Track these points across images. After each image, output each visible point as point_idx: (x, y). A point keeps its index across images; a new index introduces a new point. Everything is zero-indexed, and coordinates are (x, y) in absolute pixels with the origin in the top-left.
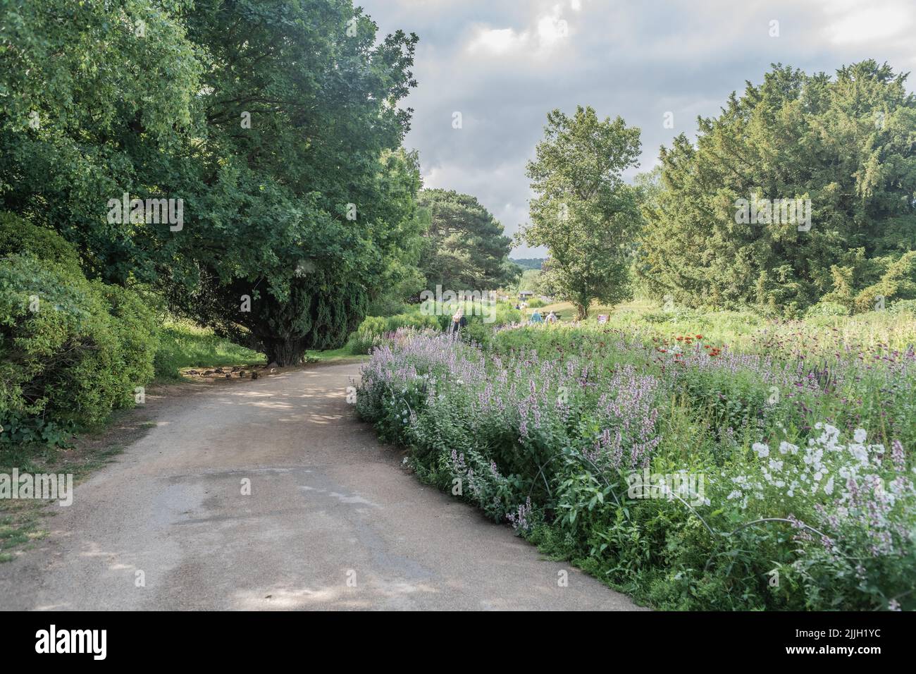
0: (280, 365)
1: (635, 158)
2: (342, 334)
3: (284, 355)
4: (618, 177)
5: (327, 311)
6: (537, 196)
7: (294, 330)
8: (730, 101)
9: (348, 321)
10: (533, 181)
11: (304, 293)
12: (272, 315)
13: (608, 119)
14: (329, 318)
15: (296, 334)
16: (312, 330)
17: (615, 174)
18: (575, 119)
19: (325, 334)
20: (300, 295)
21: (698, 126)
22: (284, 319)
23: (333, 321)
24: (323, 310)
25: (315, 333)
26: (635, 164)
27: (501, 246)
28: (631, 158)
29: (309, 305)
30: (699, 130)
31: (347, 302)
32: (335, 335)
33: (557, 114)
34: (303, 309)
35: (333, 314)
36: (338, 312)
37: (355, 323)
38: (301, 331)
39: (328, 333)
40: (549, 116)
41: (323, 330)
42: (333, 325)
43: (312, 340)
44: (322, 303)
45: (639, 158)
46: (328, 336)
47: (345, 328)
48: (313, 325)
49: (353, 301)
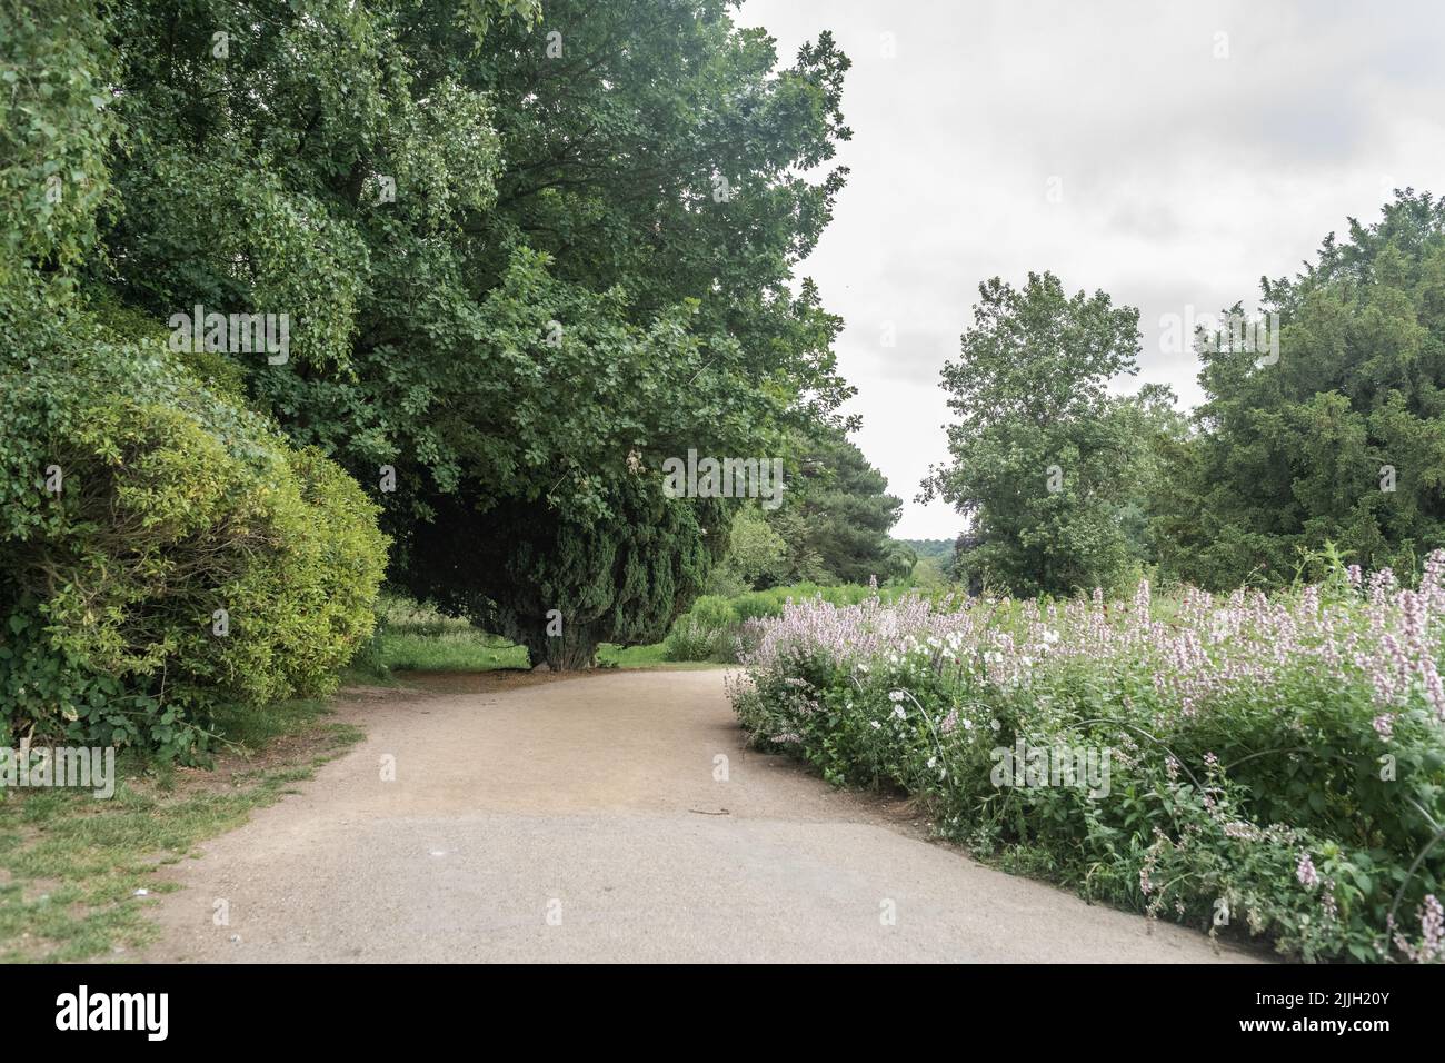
0: (554, 668)
1: (1130, 359)
2: (665, 617)
3: (561, 649)
4: (1102, 390)
5: (642, 573)
6: (959, 421)
7: (583, 604)
8: (1324, 249)
9: (676, 594)
10: (951, 396)
11: (605, 538)
12: (548, 576)
13: (1082, 295)
14: (645, 586)
15: (587, 611)
16: (613, 606)
17: (1096, 385)
18: (1024, 294)
19: (636, 614)
20: (599, 540)
21: (1262, 294)
22: (567, 583)
23: (651, 592)
24: (636, 572)
25: (619, 611)
26: (1131, 368)
27: (884, 509)
28: (1122, 358)
29: (613, 559)
30: (1264, 301)
31: (676, 559)
32: (652, 616)
33: (995, 283)
34: (601, 568)
35: (652, 580)
36: (660, 575)
37: (687, 599)
38: (594, 608)
39: (641, 614)
40: (982, 288)
41: (633, 606)
42: (650, 598)
43: (613, 625)
44: (633, 557)
45: (1138, 358)
46: (640, 619)
47: (670, 605)
48: (616, 598)
49: (686, 557)
